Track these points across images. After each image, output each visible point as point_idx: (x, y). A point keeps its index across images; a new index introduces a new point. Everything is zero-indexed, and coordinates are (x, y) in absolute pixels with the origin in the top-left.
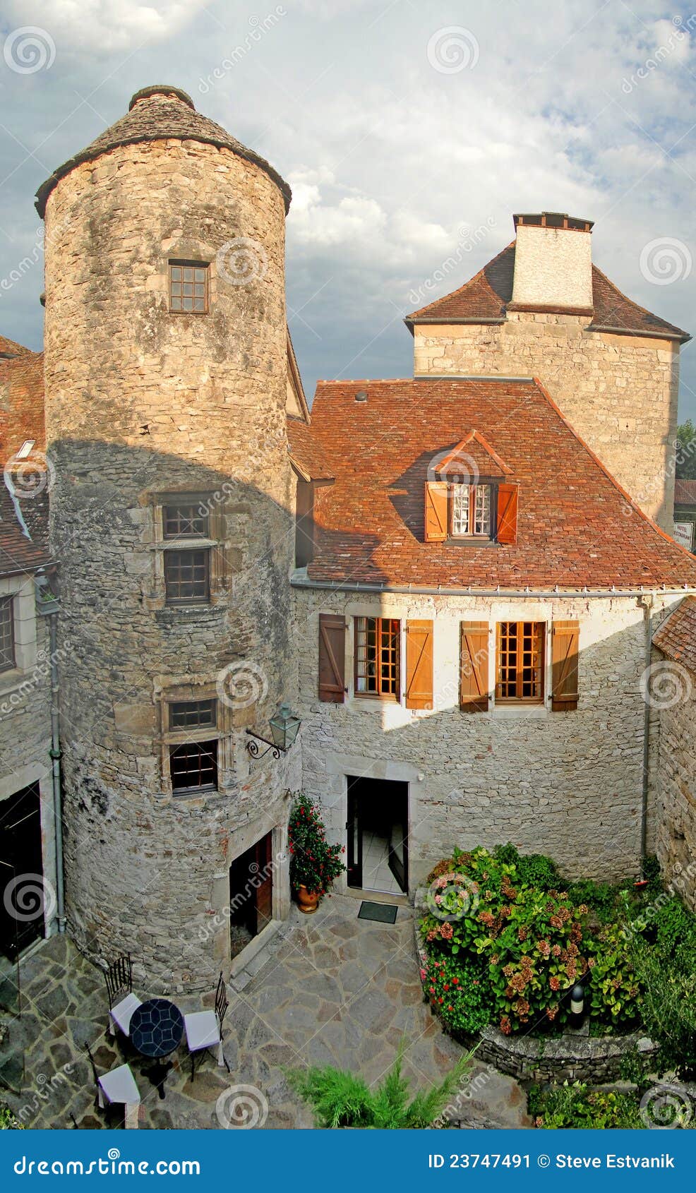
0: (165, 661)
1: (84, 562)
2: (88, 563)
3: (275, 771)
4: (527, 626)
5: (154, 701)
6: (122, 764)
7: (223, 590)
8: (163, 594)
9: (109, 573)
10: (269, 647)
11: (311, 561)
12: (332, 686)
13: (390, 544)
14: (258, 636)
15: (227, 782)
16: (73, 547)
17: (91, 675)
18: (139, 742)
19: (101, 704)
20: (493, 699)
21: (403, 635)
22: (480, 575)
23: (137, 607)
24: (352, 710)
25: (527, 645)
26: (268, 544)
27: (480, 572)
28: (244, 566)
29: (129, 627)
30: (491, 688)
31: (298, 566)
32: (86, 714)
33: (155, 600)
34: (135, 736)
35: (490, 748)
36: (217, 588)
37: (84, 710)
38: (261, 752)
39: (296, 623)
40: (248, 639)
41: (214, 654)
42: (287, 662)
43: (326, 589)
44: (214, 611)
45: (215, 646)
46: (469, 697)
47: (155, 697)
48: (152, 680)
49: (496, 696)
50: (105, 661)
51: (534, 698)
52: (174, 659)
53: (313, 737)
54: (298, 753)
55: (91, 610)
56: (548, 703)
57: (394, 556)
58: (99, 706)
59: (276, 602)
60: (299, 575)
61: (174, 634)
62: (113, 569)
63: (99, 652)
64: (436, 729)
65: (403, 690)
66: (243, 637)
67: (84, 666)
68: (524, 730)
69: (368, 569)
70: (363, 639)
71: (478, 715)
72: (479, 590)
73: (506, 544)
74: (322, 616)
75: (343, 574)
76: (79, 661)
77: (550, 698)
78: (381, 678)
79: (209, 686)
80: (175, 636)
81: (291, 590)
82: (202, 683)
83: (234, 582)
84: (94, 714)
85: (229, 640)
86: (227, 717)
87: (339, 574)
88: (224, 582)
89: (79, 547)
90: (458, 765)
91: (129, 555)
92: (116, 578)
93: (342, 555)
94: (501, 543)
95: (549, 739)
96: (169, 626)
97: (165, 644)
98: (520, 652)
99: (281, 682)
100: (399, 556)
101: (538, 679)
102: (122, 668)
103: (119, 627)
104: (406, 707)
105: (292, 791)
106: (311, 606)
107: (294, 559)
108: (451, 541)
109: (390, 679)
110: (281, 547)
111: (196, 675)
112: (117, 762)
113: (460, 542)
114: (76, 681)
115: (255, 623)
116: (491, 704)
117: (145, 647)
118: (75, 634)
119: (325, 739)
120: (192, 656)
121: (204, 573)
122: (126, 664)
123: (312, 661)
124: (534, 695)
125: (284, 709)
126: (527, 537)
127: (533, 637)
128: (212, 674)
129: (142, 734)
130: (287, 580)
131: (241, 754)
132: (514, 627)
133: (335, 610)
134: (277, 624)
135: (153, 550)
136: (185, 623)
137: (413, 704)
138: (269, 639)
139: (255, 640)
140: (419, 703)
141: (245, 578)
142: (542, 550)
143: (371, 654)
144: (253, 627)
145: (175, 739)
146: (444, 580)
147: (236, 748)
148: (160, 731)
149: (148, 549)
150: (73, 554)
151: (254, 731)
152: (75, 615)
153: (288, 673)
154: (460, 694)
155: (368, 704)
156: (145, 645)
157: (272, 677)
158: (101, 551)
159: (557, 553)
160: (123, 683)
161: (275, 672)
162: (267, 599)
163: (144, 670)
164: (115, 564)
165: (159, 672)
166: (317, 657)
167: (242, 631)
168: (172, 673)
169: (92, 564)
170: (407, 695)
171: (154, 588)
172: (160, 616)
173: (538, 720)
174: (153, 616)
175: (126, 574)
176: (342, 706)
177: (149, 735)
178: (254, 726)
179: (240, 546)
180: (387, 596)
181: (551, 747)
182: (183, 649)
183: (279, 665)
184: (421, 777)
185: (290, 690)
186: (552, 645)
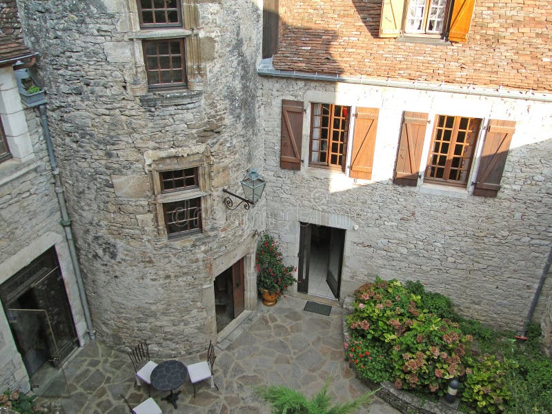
0: (151, 138)
1: (64, 53)
2: (68, 54)
3: (245, 218)
4: (464, 122)
5: (147, 172)
6: (125, 222)
7: (199, 77)
8: (145, 81)
9: (91, 63)
10: (240, 126)
11: (276, 53)
12: (291, 158)
13: (347, 38)
14: (231, 117)
15: (210, 227)
16: (49, 38)
17: (88, 156)
18: (138, 203)
19: (100, 178)
20: (422, 177)
21: (352, 119)
22: (427, 71)
23: (122, 94)
24: (306, 176)
25: (461, 137)
26: (238, 35)
27: (427, 68)
28: (216, 55)
29: (117, 112)
30: (422, 169)
31: (264, 57)
32: (88, 188)
33: (138, 86)
34: (134, 200)
35: (413, 214)
36: (194, 75)
37: (86, 185)
38: (235, 205)
39: (262, 107)
40: (222, 119)
41: (194, 131)
42: (255, 138)
43: (288, 78)
44: (192, 95)
45: (195, 124)
46: (401, 174)
47: (147, 169)
48: (143, 155)
49: (425, 175)
50: (98, 142)
51: (458, 182)
52: (160, 137)
53: (275, 194)
54: (263, 206)
55: (78, 98)
56: (471, 188)
57: (350, 50)
58: (99, 180)
59: (245, 88)
60: (264, 65)
61: (158, 115)
62: (95, 59)
63: (91, 135)
64: (371, 194)
65: (348, 163)
66: (218, 117)
67: (80, 149)
68: (445, 205)
69: (326, 60)
70: (318, 122)
71: (407, 188)
72: (424, 85)
73: (456, 42)
74: (284, 102)
75: (304, 65)
76: (74, 146)
77: (473, 184)
78: (331, 153)
79: (192, 157)
80: (158, 118)
81: (258, 79)
82: (185, 155)
83: (208, 70)
84: (95, 187)
85: (206, 120)
86: (208, 181)
87: (300, 65)
88: (199, 69)
89: (56, 38)
90: (386, 223)
91: (108, 45)
92: (98, 67)
93: (303, 48)
94: (452, 42)
95: (465, 216)
96: (153, 109)
97: (151, 125)
98: (453, 143)
99: (250, 154)
100: (354, 50)
101: (465, 167)
102: (115, 147)
103: (107, 112)
104: (350, 176)
105: (259, 231)
106: (275, 93)
107: (261, 51)
108: (404, 38)
109: (338, 154)
110: (250, 38)
111: (180, 149)
112: (120, 220)
113: (412, 39)
114: (74, 162)
115: (228, 106)
116: (420, 182)
117: (133, 129)
118: (67, 122)
119: (284, 196)
120: (175, 133)
121: (180, 61)
122: (118, 144)
123: (275, 139)
124: (459, 180)
125: (253, 173)
126: (478, 37)
127: (468, 131)
128: (193, 148)
129: (139, 197)
130: (255, 69)
131: (219, 208)
132: (450, 120)
133: (296, 96)
134: (246, 107)
135: (132, 40)
136: (167, 106)
137: (355, 174)
138: (240, 119)
139: (228, 120)
140: (360, 174)
141: (218, 65)
142: (492, 50)
143: (324, 134)
144: (226, 109)
145: (167, 199)
146: (393, 74)
147: (216, 203)
148: (154, 194)
149: (126, 38)
150: (50, 45)
151: (229, 190)
152: (63, 104)
153: (256, 148)
154: (395, 170)
155: (319, 172)
156: (134, 126)
157: (243, 150)
158: (79, 41)
159: (508, 54)
160: (118, 159)
161: (245, 146)
162: (238, 85)
163: (135, 147)
164: (96, 53)
165: (147, 147)
166: (279, 135)
167: (216, 112)
168: (159, 148)
169: (72, 54)
170: (351, 168)
171: (136, 75)
172: (144, 101)
173: (458, 200)
174: (138, 101)
175: (108, 63)
176: (298, 173)
177: (145, 197)
178: (229, 187)
179: (213, 35)
180: (340, 85)
181: (466, 222)
182: (167, 128)
183: (248, 140)
184: (357, 227)
185: (257, 161)
186: (484, 141)
